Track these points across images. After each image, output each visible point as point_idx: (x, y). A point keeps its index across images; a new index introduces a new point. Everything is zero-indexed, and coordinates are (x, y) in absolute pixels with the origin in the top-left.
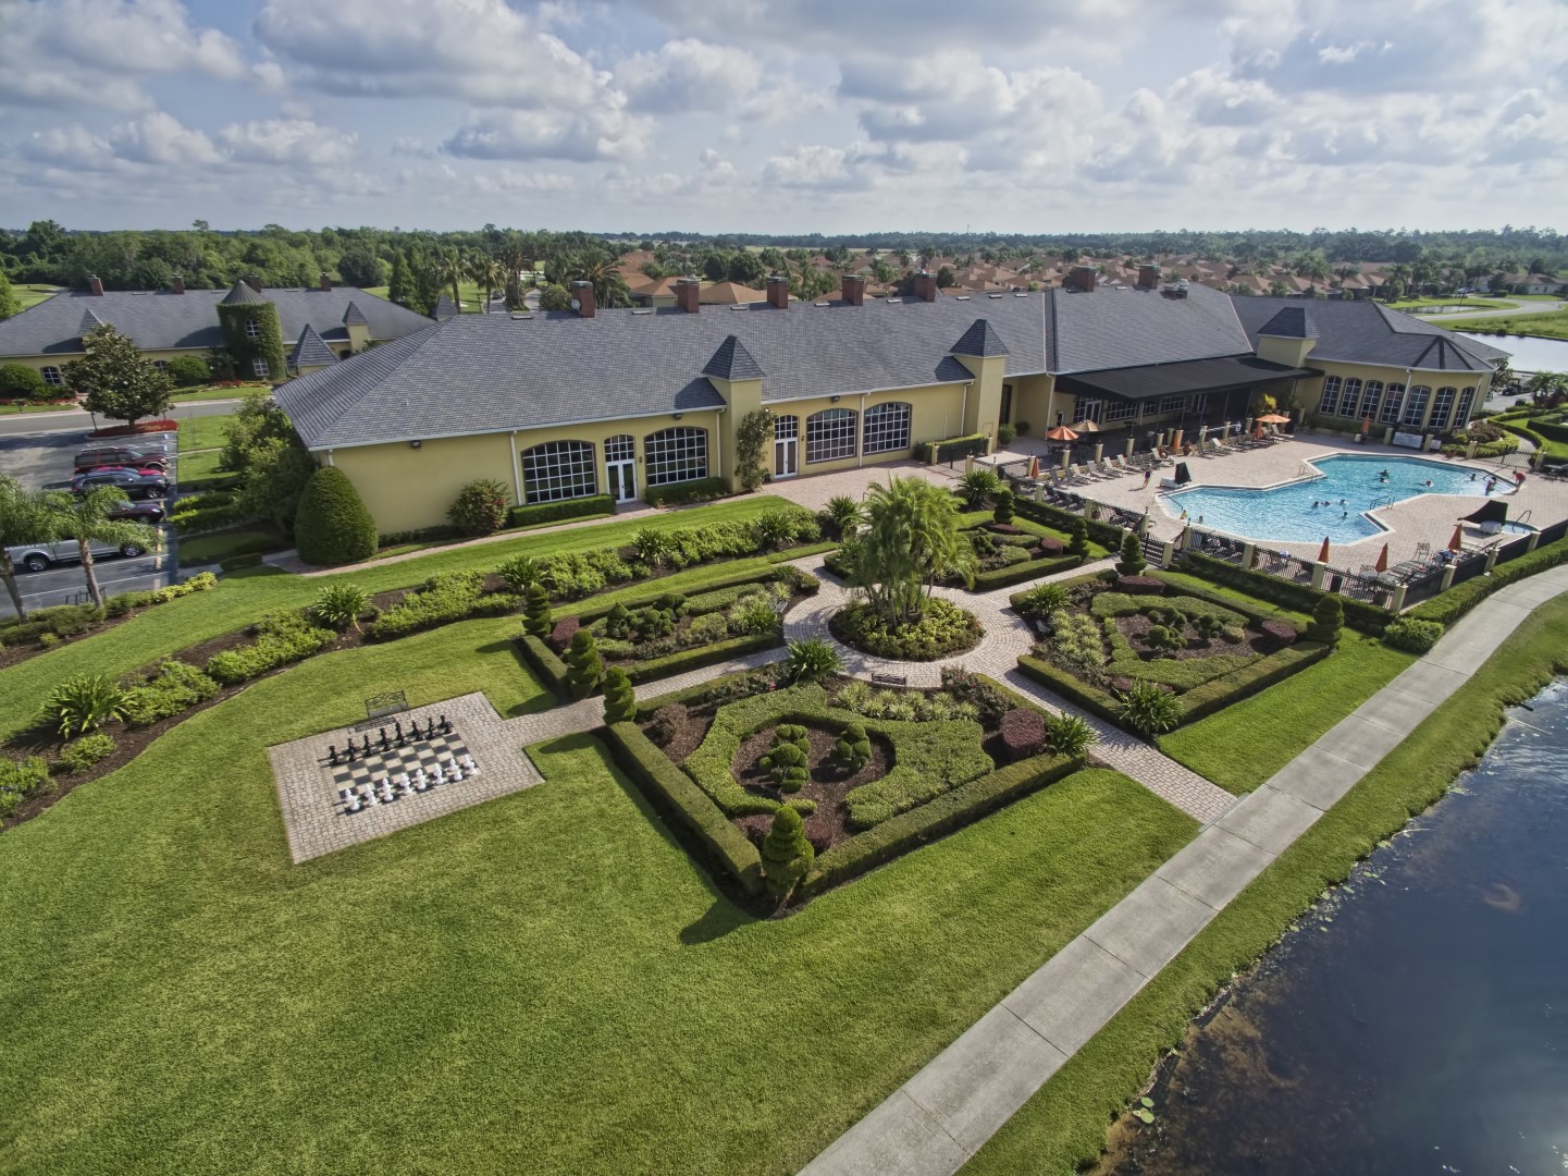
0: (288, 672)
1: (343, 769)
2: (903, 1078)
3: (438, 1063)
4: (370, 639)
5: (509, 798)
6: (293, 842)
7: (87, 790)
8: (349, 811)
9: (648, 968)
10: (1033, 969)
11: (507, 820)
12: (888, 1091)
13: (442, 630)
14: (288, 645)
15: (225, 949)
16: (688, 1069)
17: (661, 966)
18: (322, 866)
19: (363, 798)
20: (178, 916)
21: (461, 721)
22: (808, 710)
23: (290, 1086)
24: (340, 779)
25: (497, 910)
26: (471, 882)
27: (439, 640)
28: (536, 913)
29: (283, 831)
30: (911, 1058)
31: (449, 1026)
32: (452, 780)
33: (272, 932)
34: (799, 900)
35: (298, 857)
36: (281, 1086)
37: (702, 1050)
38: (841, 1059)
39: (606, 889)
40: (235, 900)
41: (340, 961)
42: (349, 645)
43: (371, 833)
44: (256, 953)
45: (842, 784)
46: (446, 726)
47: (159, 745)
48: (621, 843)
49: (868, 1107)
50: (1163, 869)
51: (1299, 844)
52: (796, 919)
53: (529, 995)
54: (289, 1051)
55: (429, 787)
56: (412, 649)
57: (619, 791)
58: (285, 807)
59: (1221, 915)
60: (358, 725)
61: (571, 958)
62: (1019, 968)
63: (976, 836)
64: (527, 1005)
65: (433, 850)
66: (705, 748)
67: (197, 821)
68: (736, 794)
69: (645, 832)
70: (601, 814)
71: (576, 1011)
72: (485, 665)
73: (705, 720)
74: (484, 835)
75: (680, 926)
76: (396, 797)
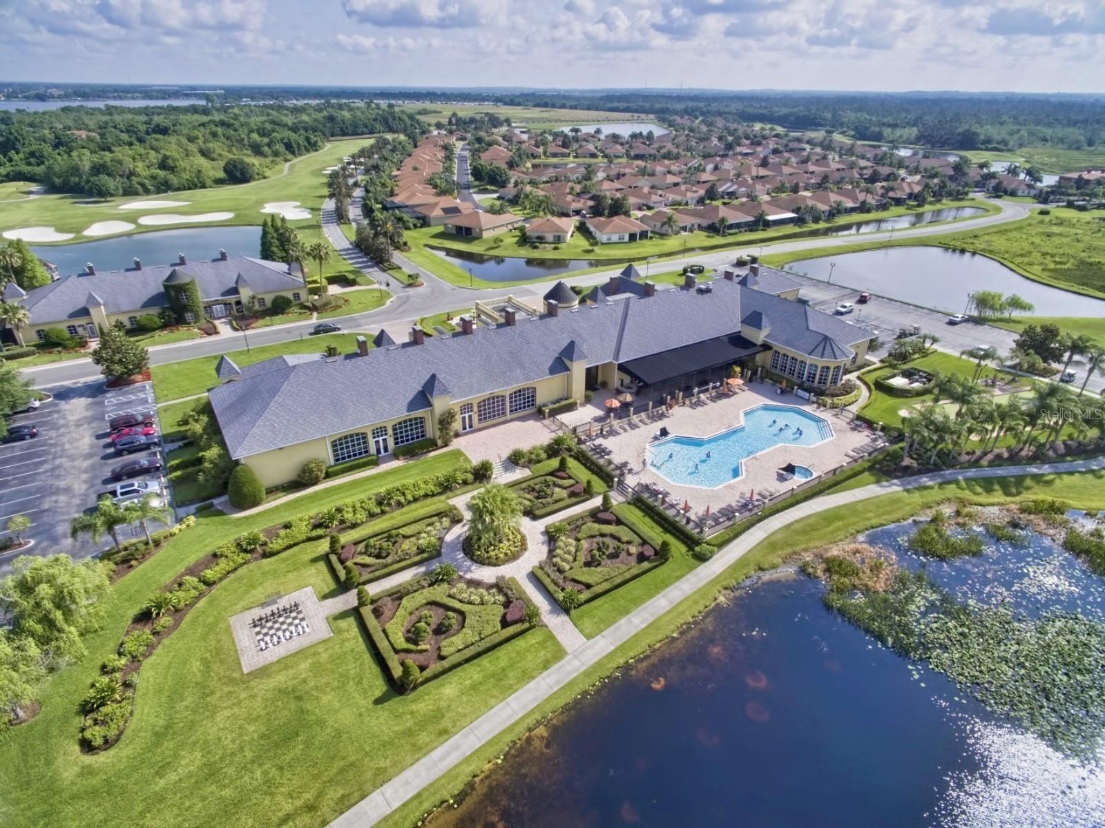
0: (232, 576)
1: (258, 629)
2: (430, 752)
3: (294, 747)
4: (265, 555)
5: (319, 643)
6: (243, 664)
7: (166, 641)
8: (261, 650)
9: (361, 715)
10: (483, 714)
11: (319, 654)
12: (425, 755)
13: (295, 549)
14: (231, 563)
15: (225, 708)
16: (368, 749)
17: (365, 714)
18: (254, 674)
19: (266, 643)
20: (208, 695)
21: (303, 602)
22: (438, 599)
23: (251, 754)
24: (258, 633)
25: (313, 692)
26: (305, 681)
27: (294, 555)
28: (326, 693)
29: (239, 660)
30: (434, 745)
31: (297, 735)
32: (299, 634)
33: (240, 702)
34: (415, 688)
35: (245, 671)
36: (249, 755)
37: (373, 743)
38: (413, 745)
39: (351, 683)
40: (226, 689)
41: (263, 713)
42: (256, 559)
43: (270, 660)
44: (236, 710)
45: (443, 636)
46: (296, 605)
47: (188, 618)
48: (358, 664)
49: (418, 760)
50: (545, 673)
51: (597, 663)
52: (412, 696)
53: (322, 723)
54: (250, 743)
55: (291, 637)
56: (283, 560)
57: (360, 639)
58: (238, 648)
59: (555, 693)
60: (264, 605)
61: (337, 711)
62: (479, 713)
63: (485, 661)
64: (322, 727)
65: (292, 667)
66: (394, 620)
67: (208, 655)
68: (401, 643)
69: (367, 658)
70: (353, 651)
71: (336, 730)
72: (313, 570)
73: (397, 602)
74: (310, 661)
75: (373, 698)
76: (278, 642)
